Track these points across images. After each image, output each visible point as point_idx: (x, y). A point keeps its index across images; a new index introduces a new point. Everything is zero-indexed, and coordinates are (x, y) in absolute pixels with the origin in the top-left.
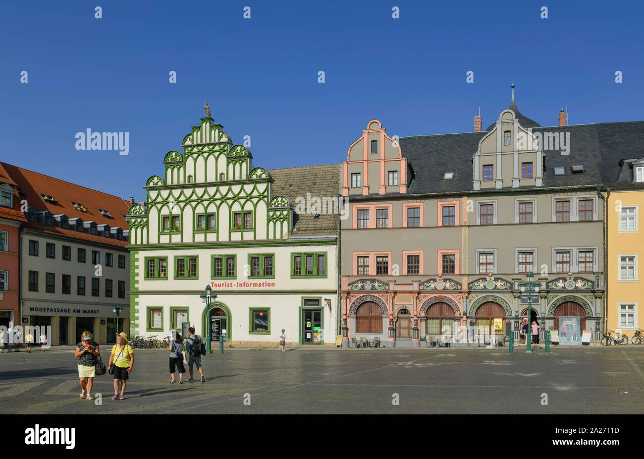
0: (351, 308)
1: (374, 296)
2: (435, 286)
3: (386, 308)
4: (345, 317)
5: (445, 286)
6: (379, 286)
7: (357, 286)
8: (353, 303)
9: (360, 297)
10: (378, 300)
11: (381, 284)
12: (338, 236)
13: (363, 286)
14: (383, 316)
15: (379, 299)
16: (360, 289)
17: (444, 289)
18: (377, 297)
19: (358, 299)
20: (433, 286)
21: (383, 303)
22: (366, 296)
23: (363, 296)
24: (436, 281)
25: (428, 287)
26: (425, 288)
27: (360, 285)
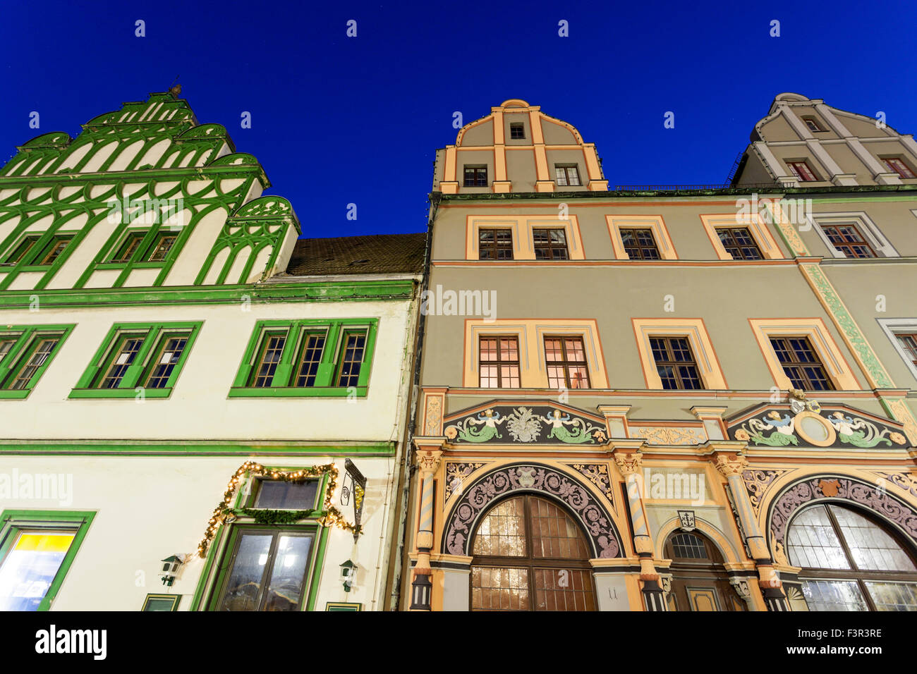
0: (451, 519)
1: (548, 469)
2: (795, 433)
3: (610, 526)
4: (423, 562)
5: (837, 433)
6: (569, 428)
7: (480, 427)
8: (463, 500)
9: (491, 473)
10: (567, 489)
11: (575, 422)
12: (420, 278)
13: (502, 428)
14: (595, 562)
15: (572, 481)
16: (494, 440)
17: (838, 443)
18: (562, 475)
19: (482, 480)
20: (785, 431)
21: (593, 500)
22: (516, 466)
23: (505, 469)
24: (792, 414)
25: (767, 434)
26: (758, 438)
27: (491, 422)
